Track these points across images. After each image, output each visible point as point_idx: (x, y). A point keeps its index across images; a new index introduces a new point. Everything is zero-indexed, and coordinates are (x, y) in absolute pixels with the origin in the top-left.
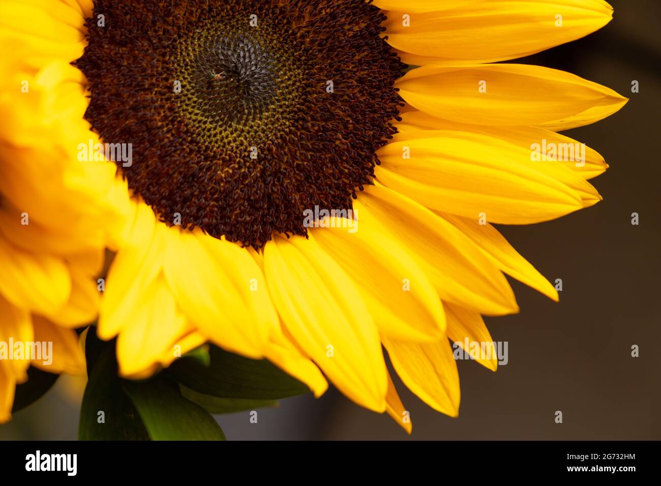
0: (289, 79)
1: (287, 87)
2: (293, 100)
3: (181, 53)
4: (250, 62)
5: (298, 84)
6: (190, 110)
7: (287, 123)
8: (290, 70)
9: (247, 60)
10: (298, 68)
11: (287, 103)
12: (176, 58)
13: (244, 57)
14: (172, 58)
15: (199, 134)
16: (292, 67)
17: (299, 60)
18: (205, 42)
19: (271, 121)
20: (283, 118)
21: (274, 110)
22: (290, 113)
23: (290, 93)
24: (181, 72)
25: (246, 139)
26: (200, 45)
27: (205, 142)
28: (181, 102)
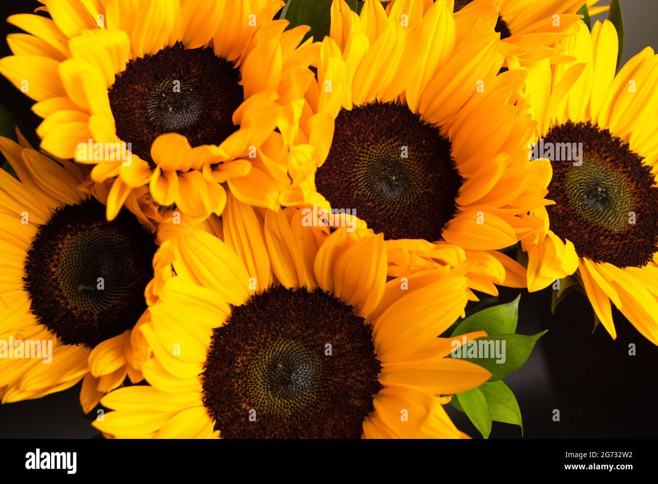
0: (309, 397)
1: (304, 399)
2: (302, 406)
3: (277, 344)
4: (301, 374)
5: (310, 402)
6: (258, 369)
7: (290, 413)
8: (313, 393)
9: (300, 372)
10: (317, 396)
11: (298, 405)
12: (273, 343)
13: (300, 370)
14: (272, 342)
15: (251, 382)
16: (315, 393)
17: (320, 393)
18: (291, 349)
19: (284, 406)
20: (290, 410)
21: (290, 403)
22: (295, 410)
23: (303, 403)
24: (269, 351)
25: (268, 403)
26: (288, 348)
27: (250, 387)
28: (257, 362)
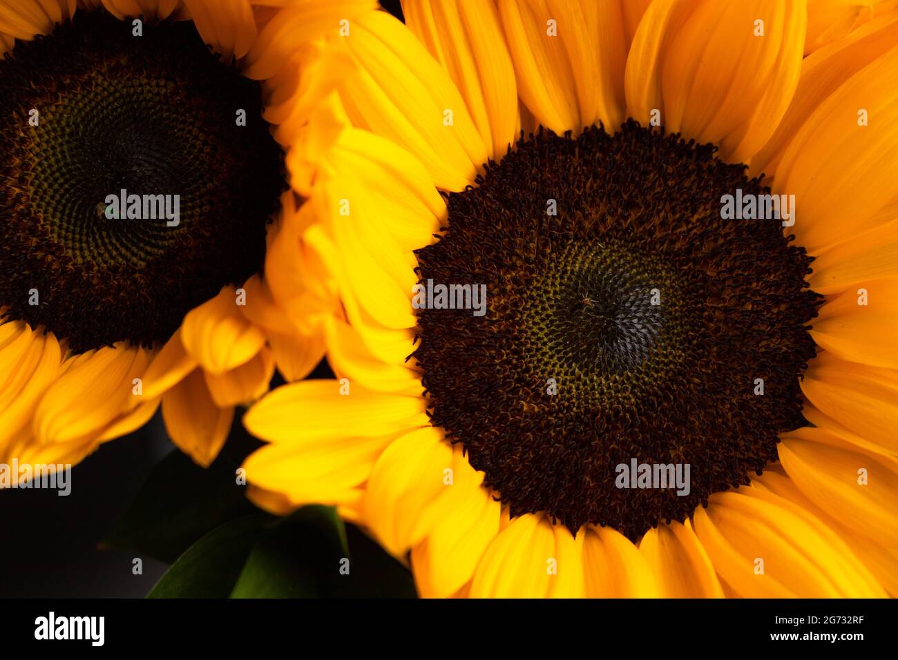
0: (666, 356)
1: (658, 363)
2: (656, 380)
3: (567, 257)
4: (636, 312)
5: (672, 366)
6: (537, 319)
7: (633, 400)
8: (673, 347)
9: (633, 308)
10: (684, 351)
11: (646, 379)
12: (558, 258)
13: (633, 303)
14: (554, 256)
15: (529, 350)
16: (677, 345)
17: (690, 343)
18: (601, 263)
19: (617, 387)
20: (632, 392)
21: (628, 378)
22: (642, 391)
23: (657, 372)
24: (554, 276)
25: (577, 388)
26: (592, 262)
27: (529, 362)
28: (532, 305)
